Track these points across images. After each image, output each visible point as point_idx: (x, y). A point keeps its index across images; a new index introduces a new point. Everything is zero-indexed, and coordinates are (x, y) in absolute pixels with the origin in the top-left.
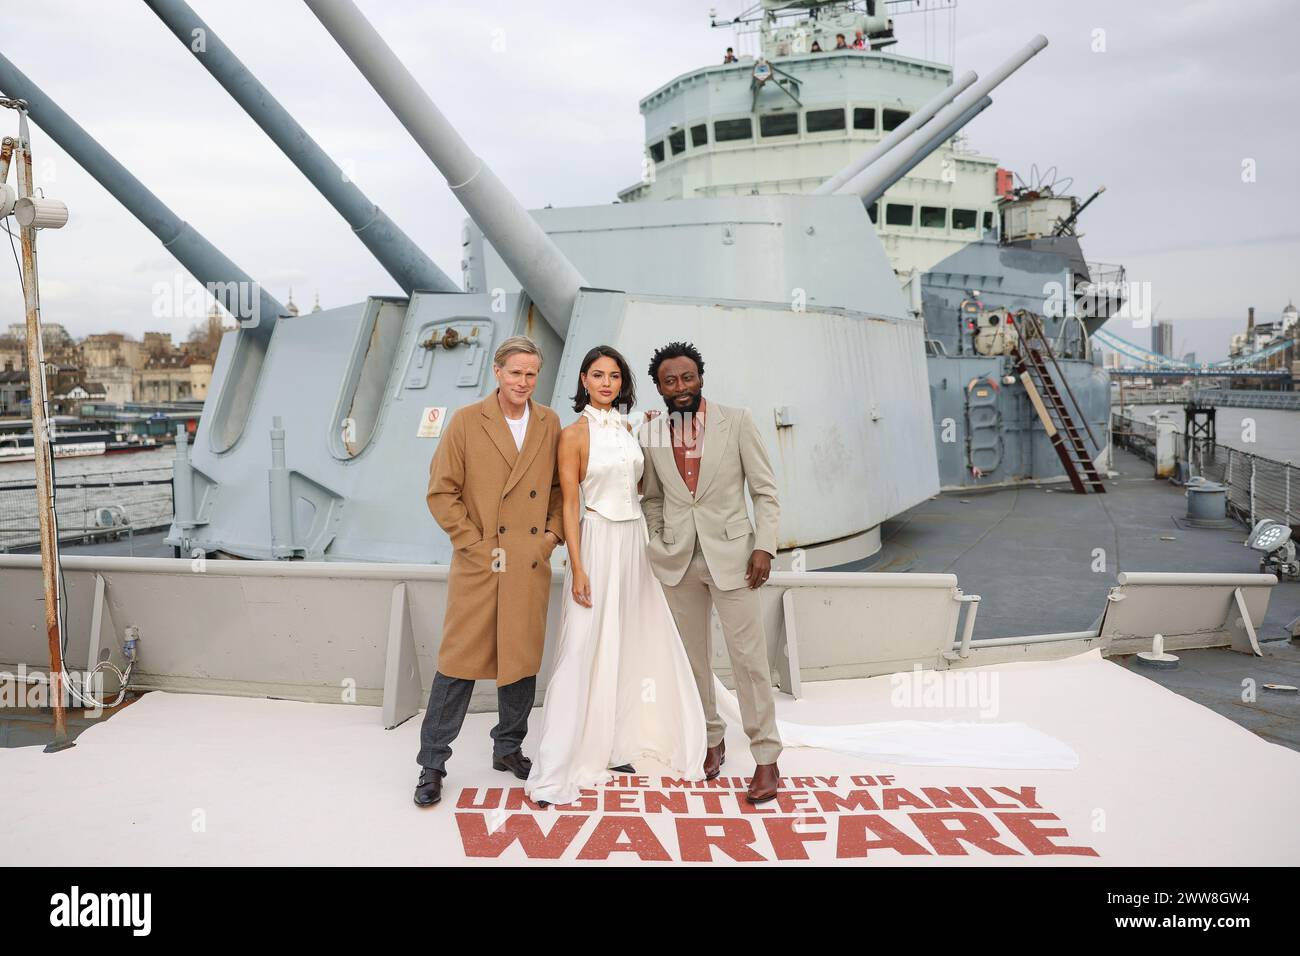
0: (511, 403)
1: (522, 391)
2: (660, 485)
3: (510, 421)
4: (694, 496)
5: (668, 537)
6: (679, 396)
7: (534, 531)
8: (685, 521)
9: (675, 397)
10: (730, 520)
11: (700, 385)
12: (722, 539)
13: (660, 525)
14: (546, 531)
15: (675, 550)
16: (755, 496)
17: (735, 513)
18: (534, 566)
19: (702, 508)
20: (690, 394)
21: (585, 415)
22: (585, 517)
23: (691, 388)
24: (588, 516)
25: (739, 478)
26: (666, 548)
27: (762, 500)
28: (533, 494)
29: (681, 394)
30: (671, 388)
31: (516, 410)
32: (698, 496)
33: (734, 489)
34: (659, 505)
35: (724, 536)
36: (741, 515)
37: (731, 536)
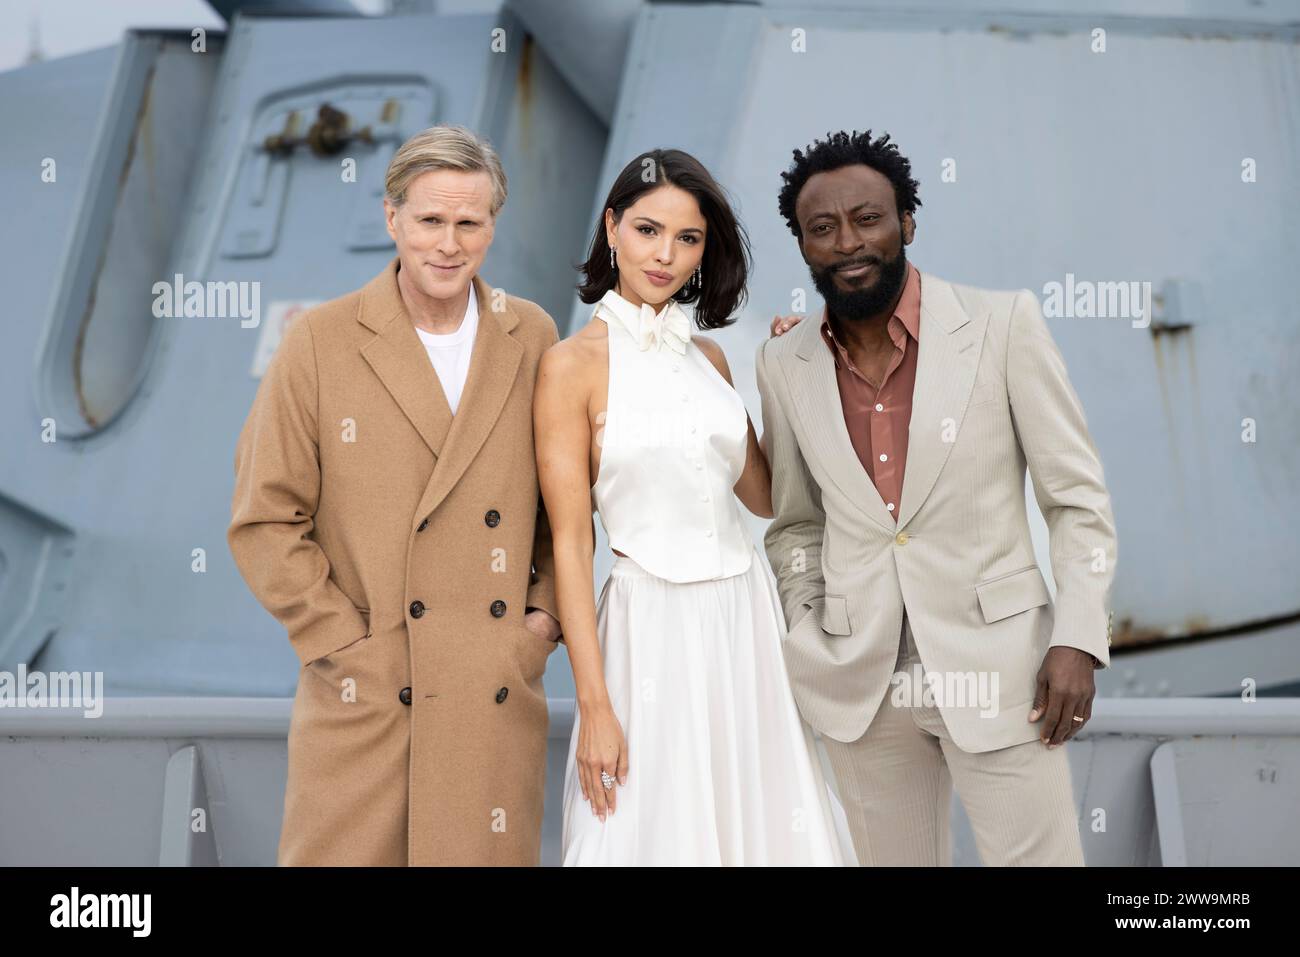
0: (428, 297)
1: (449, 265)
2: (814, 492)
3: (426, 337)
4: (895, 515)
5: (834, 620)
6: (844, 264)
7: (497, 609)
8: (874, 577)
9: (834, 268)
10: (988, 575)
11: (903, 238)
12: (968, 622)
13: (813, 590)
14: (530, 610)
15: (851, 651)
16: (1053, 511)
17: (1002, 554)
18: (501, 697)
19: (919, 546)
20: (872, 261)
21: (602, 315)
22: (616, 573)
23: (875, 246)
24: (621, 572)
25: (1010, 466)
26: (829, 647)
27: (1069, 519)
28: (492, 518)
29: (847, 258)
30: (827, 244)
31: (444, 310)
32: (903, 521)
33: (998, 493)
34: (814, 539)
35: (974, 615)
36: (1016, 560)
37: (991, 614)
